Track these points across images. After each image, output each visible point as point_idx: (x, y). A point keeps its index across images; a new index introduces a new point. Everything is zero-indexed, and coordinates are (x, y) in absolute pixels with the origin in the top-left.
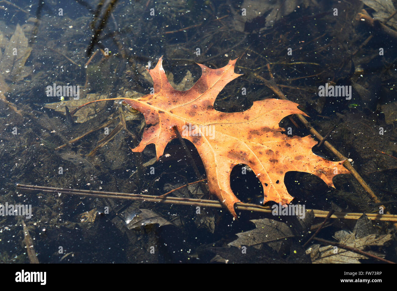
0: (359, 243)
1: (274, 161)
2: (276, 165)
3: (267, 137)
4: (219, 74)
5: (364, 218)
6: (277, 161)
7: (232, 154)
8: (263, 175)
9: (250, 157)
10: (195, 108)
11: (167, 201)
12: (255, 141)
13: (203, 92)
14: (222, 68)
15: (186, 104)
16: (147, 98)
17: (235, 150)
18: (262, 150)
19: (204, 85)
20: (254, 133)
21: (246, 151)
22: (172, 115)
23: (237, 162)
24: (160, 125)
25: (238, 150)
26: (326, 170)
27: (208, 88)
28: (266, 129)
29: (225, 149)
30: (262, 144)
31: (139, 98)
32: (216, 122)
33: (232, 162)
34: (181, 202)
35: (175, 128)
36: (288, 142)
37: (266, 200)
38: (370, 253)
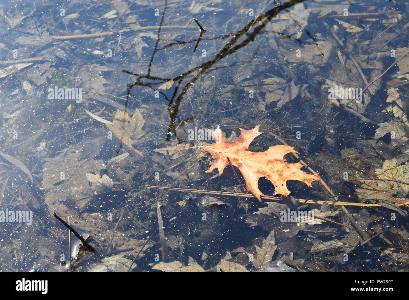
0: (323, 215)
1: (280, 175)
2: (282, 177)
3: (277, 164)
4: (250, 133)
5: (325, 204)
6: (282, 175)
7: (258, 172)
8: (275, 182)
9: (268, 174)
10: (238, 150)
11: (223, 194)
12: (271, 166)
13: (242, 142)
14: (252, 130)
15: (234, 148)
16: (212, 146)
17: (260, 170)
18: (274, 170)
19: (242, 139)
20: (270, 162)
21: (266, 170)
22: (226, 154)
23: (261, 176)
24: (220, 159)
25: (262, 170)
26: (308, 179)
27: (244, 140)
28: (277, 160)
29: (256, 170)
30: (275, 167)
31: (208, 146)
32: (250, 157)
33: (259, 176)
34: (230, 194)
36: (288, 166)
37: (276, 193)
38: (327, 219)
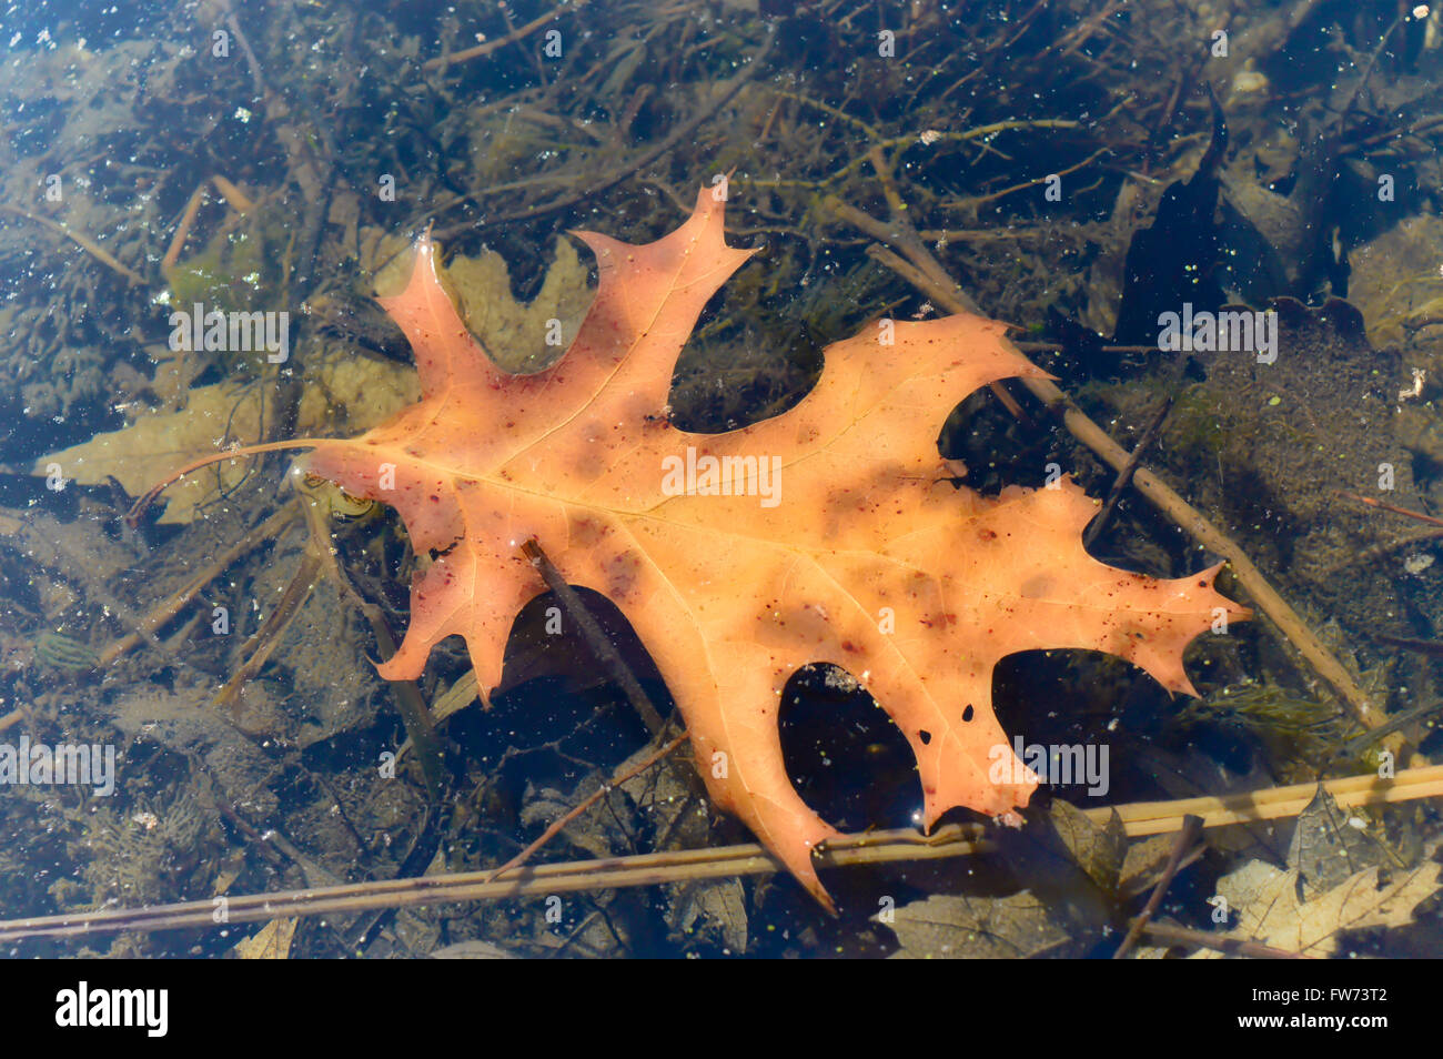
3: (899, 512)
5: (1323, 808)
13: (617, 360)
17: (780, 600)
26: (1151, 622)
27: (632, 337)
30: (885, 553)
33: (778, 664)
35: (532, 548)
